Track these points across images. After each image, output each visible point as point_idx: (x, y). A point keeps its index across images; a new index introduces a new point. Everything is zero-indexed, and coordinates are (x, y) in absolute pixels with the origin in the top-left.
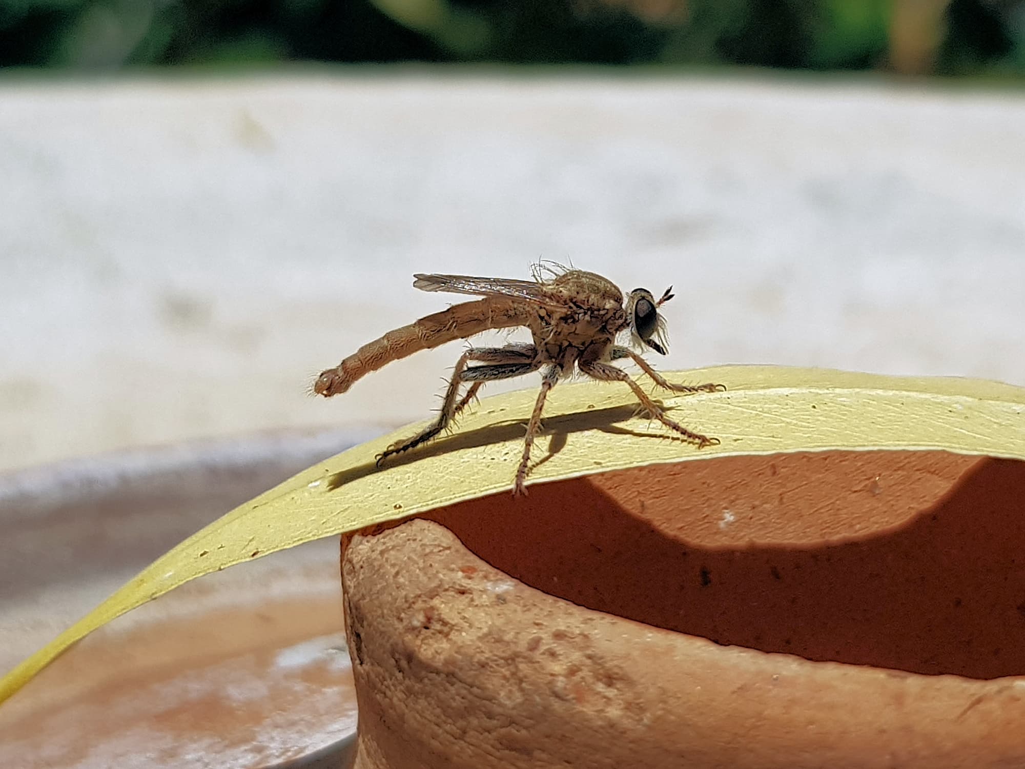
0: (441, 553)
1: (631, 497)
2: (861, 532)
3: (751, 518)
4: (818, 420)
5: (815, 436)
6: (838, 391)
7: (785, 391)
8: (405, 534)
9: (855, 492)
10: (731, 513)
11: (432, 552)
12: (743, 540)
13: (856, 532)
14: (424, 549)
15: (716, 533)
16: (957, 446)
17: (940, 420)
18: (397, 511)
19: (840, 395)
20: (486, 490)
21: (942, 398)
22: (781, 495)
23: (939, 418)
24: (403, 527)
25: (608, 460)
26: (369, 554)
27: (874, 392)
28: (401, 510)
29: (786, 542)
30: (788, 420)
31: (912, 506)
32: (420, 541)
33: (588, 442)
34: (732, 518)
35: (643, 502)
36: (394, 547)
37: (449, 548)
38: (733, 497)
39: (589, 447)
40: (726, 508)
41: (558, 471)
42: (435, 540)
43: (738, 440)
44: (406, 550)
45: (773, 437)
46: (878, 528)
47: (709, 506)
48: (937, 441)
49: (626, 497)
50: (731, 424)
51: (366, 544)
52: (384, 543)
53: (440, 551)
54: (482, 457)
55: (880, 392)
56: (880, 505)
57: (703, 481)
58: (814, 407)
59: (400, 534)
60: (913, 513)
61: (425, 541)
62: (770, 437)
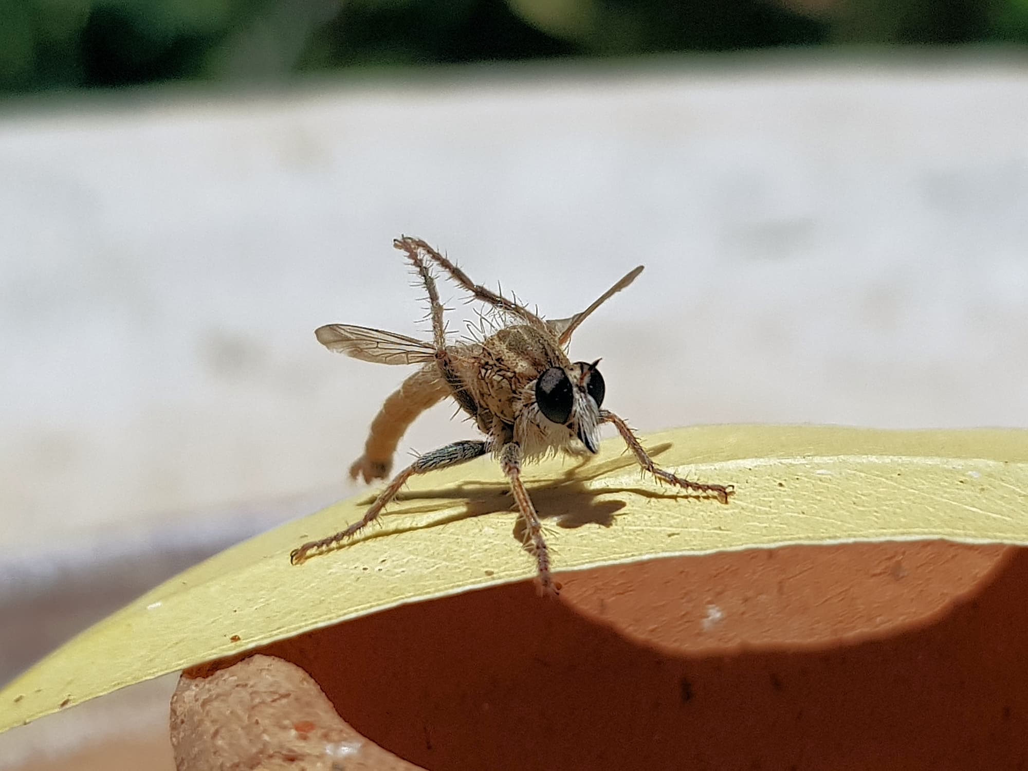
0: (274, 704)
2: (883, 626)
3: (743, 613)
4: (784, 502)
6: (817, 460)
7: (749, 463)
8: (235, 678)
9: (874, 575)
10: (717, 608)
11: (263, 702)
12: (732, 642)
13: (877, 626)
14: (252, 699)
15: (699, 634)
16: (962, 532)
17: (945, 495)
18: (233, 644)
19: (819, 466)
20: (345, 614)
21: (958, 463)
22: (780, 582)
23: (946, 492)
24: (240, 665)
25: (502, 568)
26: (191, 705)
27: (864, 459)
28: (238, 643)
29: (788, 641)
30: (744, 504)
31: (945, 591)
32: (252, 687)
33: (486, 543)
34: (718, 615)
35: (602, 600)
36: (218, 696)
37: (287, 696)
38: (718, 589)
39: (486, 550)
40: (710, 603)
41: (437, 585)
42: (271, 685)
43: (673, 534)
44: (232, 699)
45: (720, 529)
46: (905, 619)
47: (688, 602)
48: (935, 527)
49: (580, 595)
50: (669, 513)
51: (194, 688)
52: (209, 690)
53: (274, 701)
54: (354, 567)
55: (873, 459)
56: (906, 591)
58: (781, 485)
59: (228, 677)
60: (947, 600)
61: (261, 688)
62: (715, 529)
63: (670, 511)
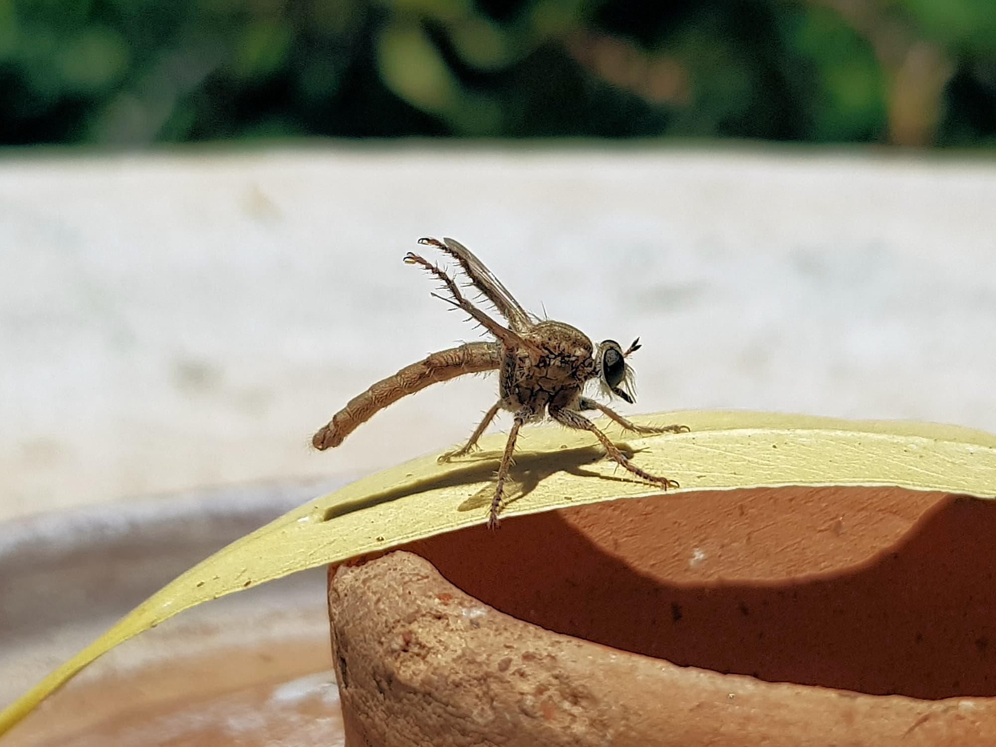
0: (419, 582)
1: (605, 535)
2: (826, 569)
3: (720, 556)
4: (779, 458)
5: (775, 473)
6: (799, 431)
7: (749, 432)
8: (386, 564)
9: (820, 531)
10: (700, 552)
11: (411, 580)
12: (714, 576)
13: (821, 569)
14: (403, 578)
15: (686, 570)
16: (911, 483)
17: (895, 459)
18: (379, 543)
19: (800, 436)
20: (462, 523)
21: (900, 439)
22: (749, 534)
23: (895, 457)
24: (385, 558)
25: (577, 495)
26: (353, 583)
27: (833, 434)
28: (383, 542)
29: (754, 578)
30: (750, 459)
31: (874, 545)
32: (400, 570)
33: (559, 479)
34: (702, 556)
35: (617, 540)
36: (375, 576)
37: (427, 577)
38: (702, 537)
39: (561, 484)
40: (696, 546)
41: (530, 505)
42: (414, 570)
43: (702, 476)
44: (386, 578)
45: (735, 474)
46: (843, 565)
47: (680, 545)
48: (891, 478)
49: (600, 535)
50: (695, 462)
51: (350, 573)
52: (367, 573)
53: (418, 580)
54: (460, 493)
55: (839, 433)
56: (844, 543)
57: (674, 520)
58: (774, 447)
59: (381, 564)
60: (877, 551)
61: (405, 570)
62: (731, 473)
63: (695, 461)
